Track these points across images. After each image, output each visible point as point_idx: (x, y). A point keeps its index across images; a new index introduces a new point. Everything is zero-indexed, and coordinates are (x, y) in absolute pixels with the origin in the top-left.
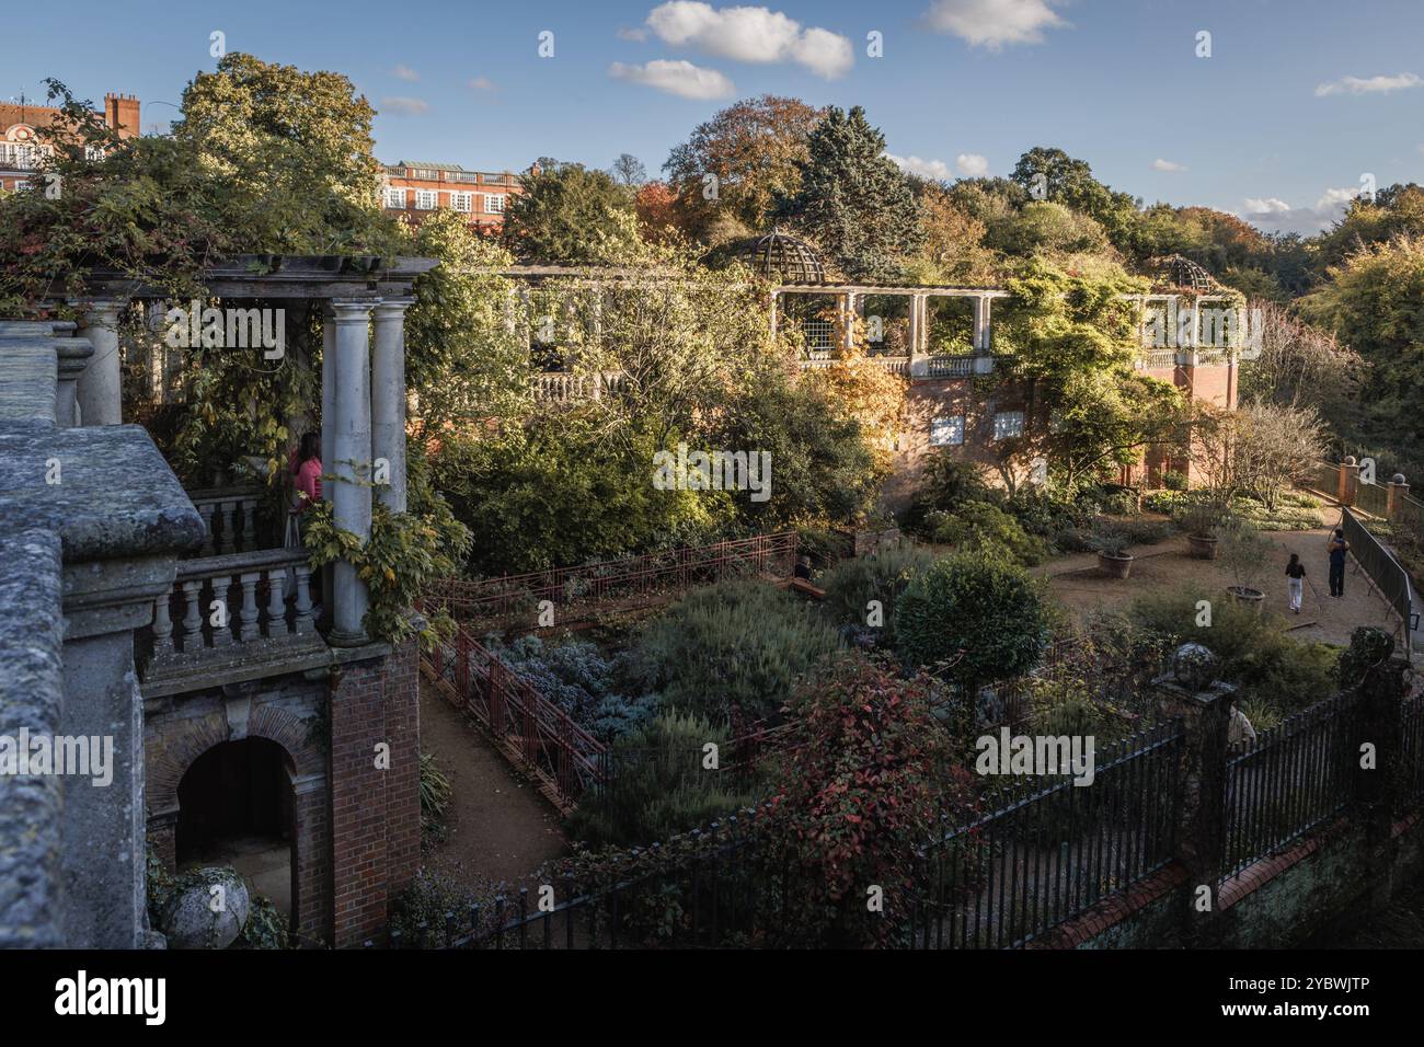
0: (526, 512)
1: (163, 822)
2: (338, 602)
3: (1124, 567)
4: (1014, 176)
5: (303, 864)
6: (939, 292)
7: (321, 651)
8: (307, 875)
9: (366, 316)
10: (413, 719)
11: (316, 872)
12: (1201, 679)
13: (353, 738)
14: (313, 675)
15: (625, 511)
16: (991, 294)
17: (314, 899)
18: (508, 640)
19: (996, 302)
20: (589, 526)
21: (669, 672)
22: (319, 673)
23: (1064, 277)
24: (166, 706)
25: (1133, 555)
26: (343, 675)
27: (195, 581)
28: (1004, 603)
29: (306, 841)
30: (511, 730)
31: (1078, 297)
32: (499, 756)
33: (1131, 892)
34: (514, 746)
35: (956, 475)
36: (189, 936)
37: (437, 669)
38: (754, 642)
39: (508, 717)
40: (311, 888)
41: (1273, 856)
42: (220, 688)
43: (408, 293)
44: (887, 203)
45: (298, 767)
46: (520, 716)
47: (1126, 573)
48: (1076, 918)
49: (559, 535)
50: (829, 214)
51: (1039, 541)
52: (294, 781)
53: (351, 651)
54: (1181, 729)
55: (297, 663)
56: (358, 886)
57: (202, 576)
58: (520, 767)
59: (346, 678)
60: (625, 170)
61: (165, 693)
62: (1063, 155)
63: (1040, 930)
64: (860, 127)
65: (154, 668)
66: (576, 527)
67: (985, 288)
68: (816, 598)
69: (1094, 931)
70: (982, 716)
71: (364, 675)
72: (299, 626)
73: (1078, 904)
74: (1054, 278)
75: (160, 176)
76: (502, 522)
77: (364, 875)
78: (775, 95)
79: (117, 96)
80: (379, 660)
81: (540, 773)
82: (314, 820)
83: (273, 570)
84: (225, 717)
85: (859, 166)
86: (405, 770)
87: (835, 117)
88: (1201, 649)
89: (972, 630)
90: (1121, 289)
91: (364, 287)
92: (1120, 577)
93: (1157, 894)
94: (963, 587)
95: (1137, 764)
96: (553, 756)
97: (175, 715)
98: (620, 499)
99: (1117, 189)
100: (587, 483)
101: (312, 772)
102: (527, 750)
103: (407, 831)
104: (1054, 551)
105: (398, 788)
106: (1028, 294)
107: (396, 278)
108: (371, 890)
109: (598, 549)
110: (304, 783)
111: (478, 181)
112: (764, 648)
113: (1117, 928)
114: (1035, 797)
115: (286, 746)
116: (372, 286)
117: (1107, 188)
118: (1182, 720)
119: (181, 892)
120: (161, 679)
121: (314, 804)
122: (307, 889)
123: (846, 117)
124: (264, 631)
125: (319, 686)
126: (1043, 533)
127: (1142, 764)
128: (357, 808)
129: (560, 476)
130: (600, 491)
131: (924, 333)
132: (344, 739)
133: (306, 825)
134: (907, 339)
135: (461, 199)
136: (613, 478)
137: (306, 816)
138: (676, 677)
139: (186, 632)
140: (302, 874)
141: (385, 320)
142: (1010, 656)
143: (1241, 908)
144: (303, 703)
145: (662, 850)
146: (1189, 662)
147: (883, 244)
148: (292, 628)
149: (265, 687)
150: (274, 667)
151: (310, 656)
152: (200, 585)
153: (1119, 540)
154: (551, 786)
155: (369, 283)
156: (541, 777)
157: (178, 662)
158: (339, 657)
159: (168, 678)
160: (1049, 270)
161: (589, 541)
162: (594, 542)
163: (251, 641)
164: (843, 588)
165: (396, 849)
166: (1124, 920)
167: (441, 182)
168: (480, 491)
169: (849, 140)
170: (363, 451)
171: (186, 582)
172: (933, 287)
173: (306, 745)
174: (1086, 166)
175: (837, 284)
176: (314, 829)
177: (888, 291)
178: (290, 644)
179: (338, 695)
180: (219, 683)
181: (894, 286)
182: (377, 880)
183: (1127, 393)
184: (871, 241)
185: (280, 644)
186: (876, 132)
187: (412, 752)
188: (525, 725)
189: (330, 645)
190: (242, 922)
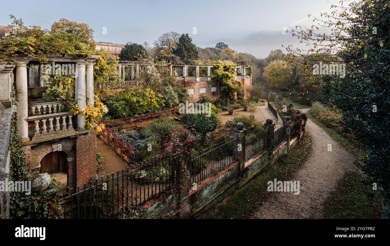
0: (123, 106)
1: (37, 170)
2: (78, 122)
3: (233, 113)
4: (216, 47)
5: (70, 176)
6: (201, 66)
7: (74, 132)
8: (71, 178)
9: (85, 66)
10: (95, 145)
11: (73, 177)
12: (241, 128)
13: (81, 149)
14: (72, 137)
15: (143, 106)
16: (210, 67)
17: (72, 183)
18: (119, 131)
19: (211, 68)
20: (136, 109)
21: (150, 134)
22: (74, 137)
23: (223, 64)
24: (37, 145)
25: (234, 111)
26: (79, 137)
27: (45, 119)
28: (210, 118)
29: (70, 171)
30: (118, 148)
31: (225, 67)
32: (116, 153)
33: (230, 166)
34: (119, 151)
35: (204, 98)
36: (36, 188)
37: (103, 137)
38: (166, 127)
39: (117, 145)
40: (71, 180)
41: (254, 158)
42: (50, 141)
43: (94, 62)
44: (192, 51)
45: (69, 156)
46: (120, 145)
47: (233, 114)
48: (220, 171)
49: (130, 110)
50: (182, 52)
51: (219, 109)
52: (68, 159)
53: (81, 132)
54: (238, 137)
55: (68, 135)
56: (82, 179)
57: (46, 118)
58: (120, 154)
59: (80, 137)
60: (145, 45)
61: (37, 142)
62: (224, 44)
63: (214, 174)
64: (188, 37)
65: (35, 137)
66: (133, 109)
67: (209, 66)
68: (179, 120)
69: (223, 173)
70: (207, 139)
71: (84, 136)
72: (69, 127)
73: (221, 168)
74: (221, 64)
75: (37, 37)
76: (118, 108)
77: (83, 177)
78: (173, 32)
79: (36, 26)
80: (87, 134)
81: (124, 155)
82: (73, 167)
83: (63, 116)
84: (52, 147)
85: (188, 44)
86: (93, 155)
87: (183, 35)
88: (241, 123)
89: (205, 123)
90: (232, 66)
91: (84, 60)
92: (232, 115)
93: (234, 166)
94: (203, 116)
95: (230, 143)
96: (126, 152)
97: (40, 147)
98: (142, 103)
99: (233, 50)
100: (135, 100)
101: (72, 157)
102: (121, 151)
103: (93, 167)
104: (222, 111)
105: (91, 159)
106: (217, 67)
107: (91, 59)
108: (85, 180)
109: (137, 113)
110: (70, 159)
111: (116, 46)
112: (168, 129)
113: (227, 172)
114: (212, 150)
115: (66, 152)
116: (86, 60)
117: (231, 49)
118: (238, 135)
119: (34, 179)
120: (36, 140)
121: (72, 163)
122: (70, 181)
123: (185, 35)
124: (61, 129)
125: (74, 139)
126: (219, 108)
127: (231, 143)
128: (82, 163)
129: (130, 99)
130: (138, 102)
131: (199, 73)
132: (79, 150)
133: (71, 168)
134: (196, 74)
135: (112, 49)
136: (141, 100)
137: (70, 166)
138: (151, 135)
139: (43, 130)
140: (69, 178)
141: (89, 67)
142: (211, 128)
143: (249, 167)
144: (70, 143)
145: (142, 163)
146: (239, 125)
147: (192, 58)
148: (68, 128)
149: (61, 140)
150: (63, 136)
151: (72, 133)
152: (46, 120)
153: (232, 108)
154: (126, 157)
155: (85, 60)
156: (124, 156)
157: (40, 136)
158: (78, 133)
159: (38, 139)
160: (220, 63)
161: (136, 111)
162: (136, 112)
163: (58, 131)
164: (183, 118)
165: (91, 171)
166: (229, 171)
167: (108, 46)
168: (114, 102)
169: (186, 39)
170: (84, 92)
171: (43, 119)
172: (200, 65)
173: (71, 152)
174: (228, 46)
175: (183, 65)
176: (72, 169)
177: (192, 66)
178: (67, 131)
179: (78, 141)
180: (50, 140)
181: (193, 65)
182: (86, 177)
183: (233, 83)
184: (190, 57)
185: (65, 131)
186: (190, 38)
187: (95, 151)
188: (121, 146)
189: (76, 131)
190: (49, 184)
